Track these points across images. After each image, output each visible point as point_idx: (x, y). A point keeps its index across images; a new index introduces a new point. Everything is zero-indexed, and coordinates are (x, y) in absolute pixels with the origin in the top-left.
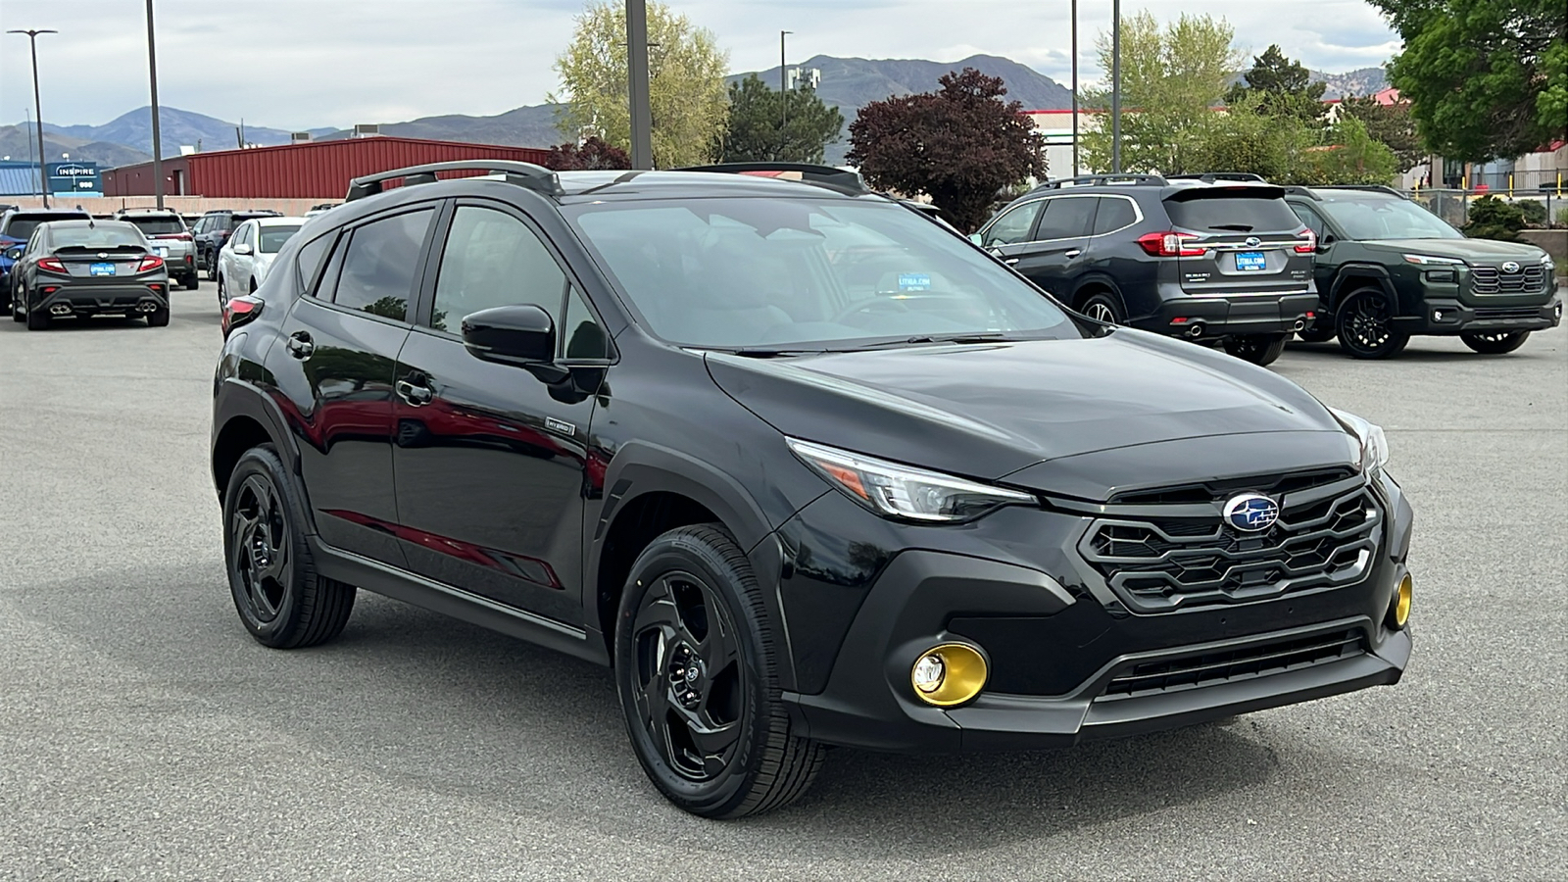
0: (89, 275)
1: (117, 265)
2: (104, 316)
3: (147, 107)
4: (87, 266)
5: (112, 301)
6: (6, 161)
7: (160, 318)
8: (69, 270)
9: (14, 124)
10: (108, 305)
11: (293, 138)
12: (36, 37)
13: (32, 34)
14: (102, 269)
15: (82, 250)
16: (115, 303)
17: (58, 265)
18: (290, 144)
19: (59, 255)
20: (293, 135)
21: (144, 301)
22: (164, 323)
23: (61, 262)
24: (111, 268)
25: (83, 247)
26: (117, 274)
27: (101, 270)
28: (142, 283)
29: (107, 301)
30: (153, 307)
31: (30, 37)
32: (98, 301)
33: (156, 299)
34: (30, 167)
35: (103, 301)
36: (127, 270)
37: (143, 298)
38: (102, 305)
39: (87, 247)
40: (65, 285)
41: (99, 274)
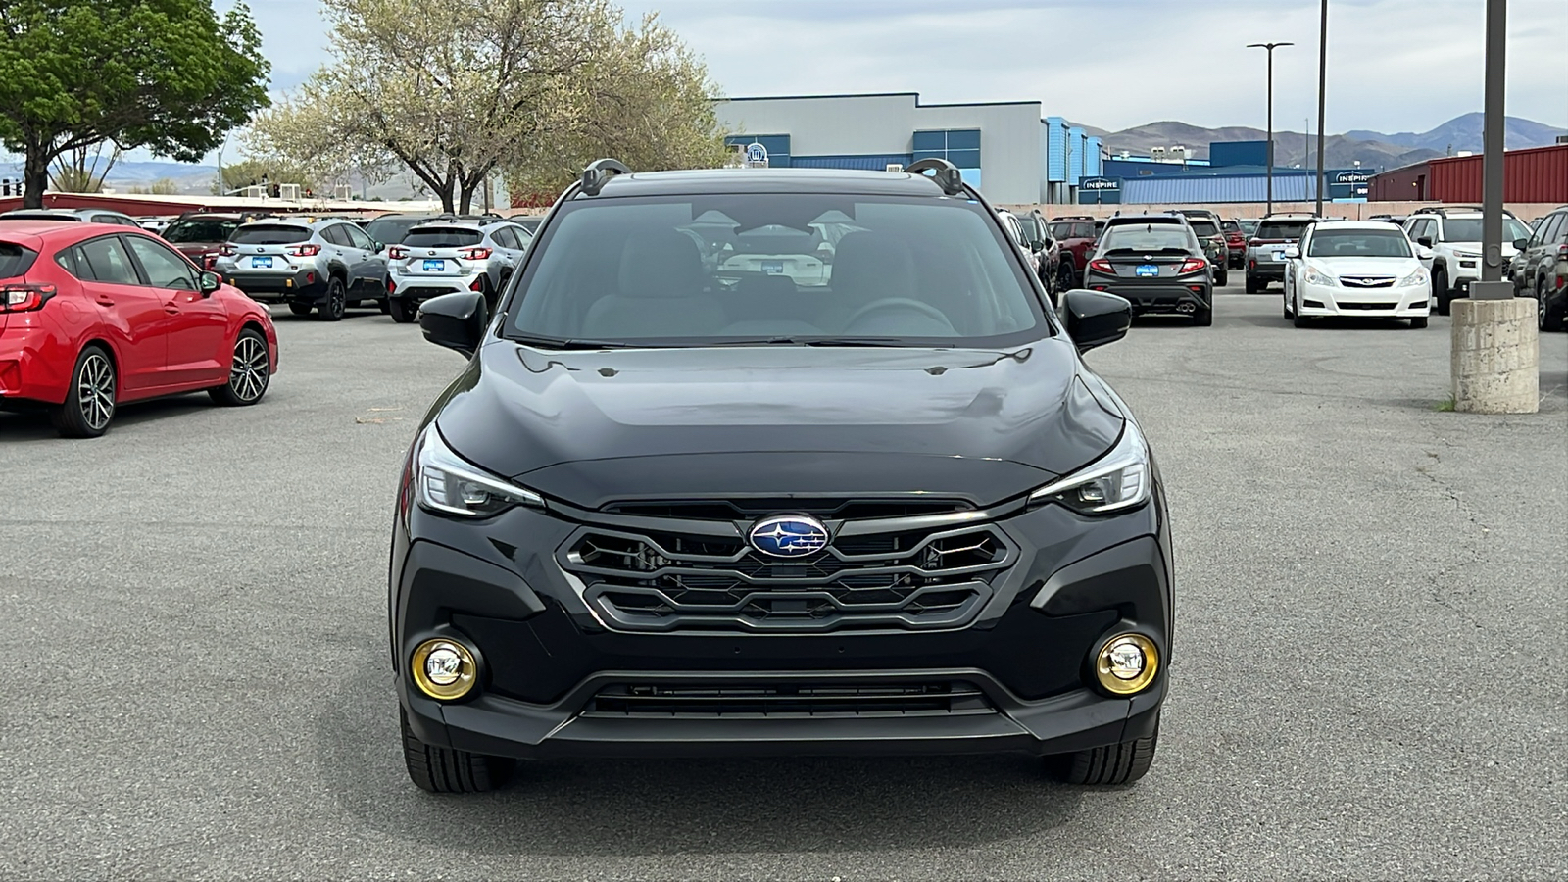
0: (1134, 276)
1: (1160, 267)
2: (1155, 315)
3: (1476, 114)
4: (1134, 267)
5: (1153, 300)
6: (1297, 169)
7: (1201, 317)
8: (1117, 271)
9: (1341, 134)
10: (1149, 304)
11: (1557, 142)
12: (1273, 50)
13: (1270, 47)
14: (1146, 270)
15: (1129, 252)
16: (1156, 302)
17: (1108, 266)
18: (1555, 145)
19: (1109, 257)
20: (1558, 138)
21: (1184, 302)
22: (1207, 323)
23: (1110, 263)
24: (1154, 270)
25: (1131, 250)
26: (1160, 276)
27: (1145, 272)
28: (1183, 284)
29: (1148, 301)
30: (1191, 308)
31: (1267, 51)
32: (1140, 300)
33: (1195, 299)
34: (1305, 174)
35: (1145, 301)
36: (1170, 271)
37: (1182, 299)
38: (1144, 304)
39: (1134, 249)
40: (1112, 284)
41: (1143, 275)
